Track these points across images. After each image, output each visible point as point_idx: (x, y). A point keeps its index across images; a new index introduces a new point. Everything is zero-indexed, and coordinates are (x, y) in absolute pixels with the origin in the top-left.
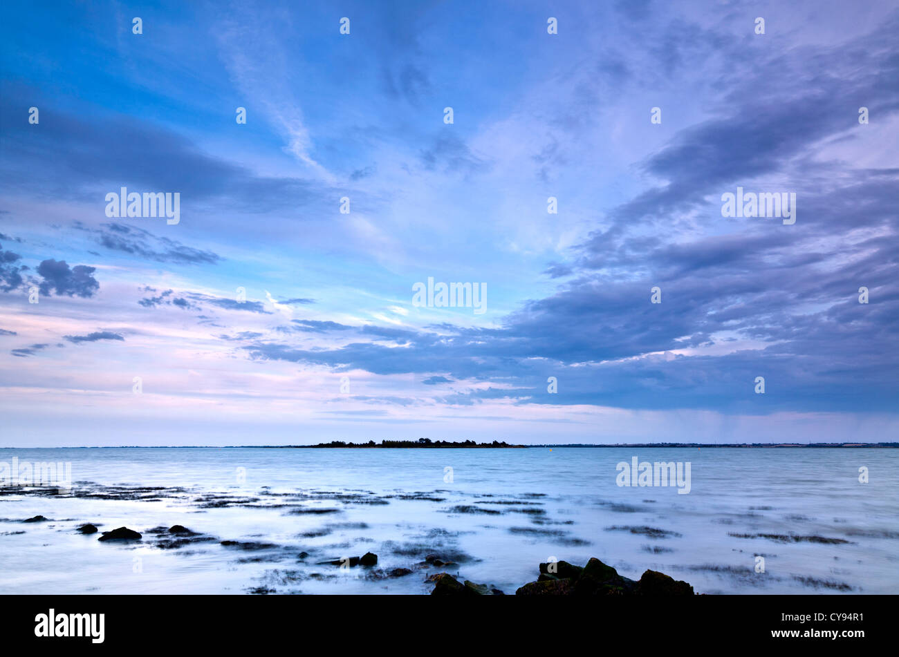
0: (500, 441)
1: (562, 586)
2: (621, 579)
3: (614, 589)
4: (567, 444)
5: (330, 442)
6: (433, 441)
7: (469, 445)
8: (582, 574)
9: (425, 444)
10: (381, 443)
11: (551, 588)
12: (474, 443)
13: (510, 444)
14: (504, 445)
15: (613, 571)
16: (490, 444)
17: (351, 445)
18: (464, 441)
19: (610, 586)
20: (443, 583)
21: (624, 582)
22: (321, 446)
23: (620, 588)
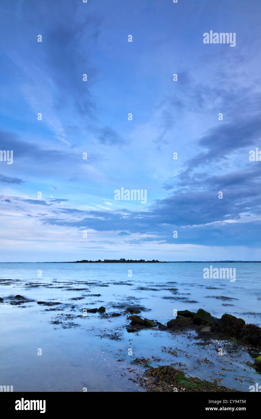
0: (155, 260)
1: (187, 321)
2: (213, 318)
3: (210, 322)
4: (185, 261)
5: (82, 260)
6: (126, 260)
7: (142, 261)
8: (195, 315)
9: (123, 261)
10: (104, 261)
11: (182, 322)
12: (144, 261)
13: (160, 261)
14: (157, 262)
15: (209, 314)
16: (151, 261)
17: (91, 262)
18: (140, 260)
19: (208, 321)
20: (135, 319)
21: (214, 319)
22: (78, 262)
23: (212, 322)
